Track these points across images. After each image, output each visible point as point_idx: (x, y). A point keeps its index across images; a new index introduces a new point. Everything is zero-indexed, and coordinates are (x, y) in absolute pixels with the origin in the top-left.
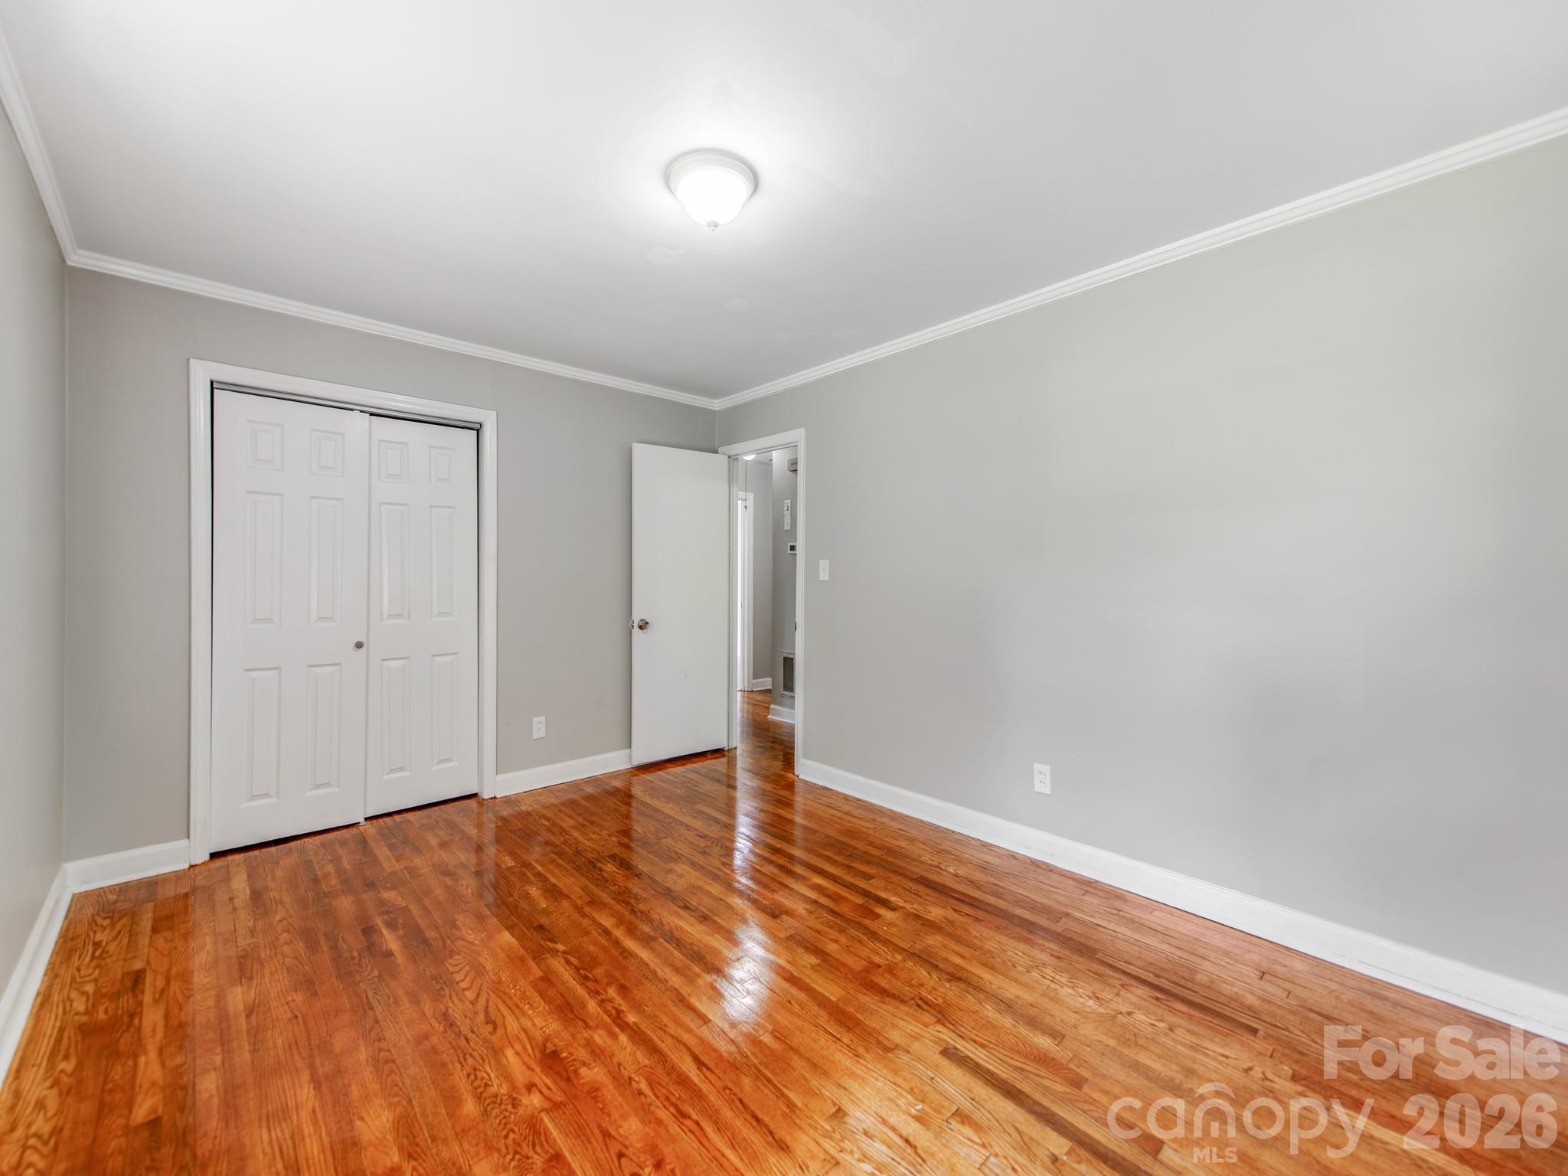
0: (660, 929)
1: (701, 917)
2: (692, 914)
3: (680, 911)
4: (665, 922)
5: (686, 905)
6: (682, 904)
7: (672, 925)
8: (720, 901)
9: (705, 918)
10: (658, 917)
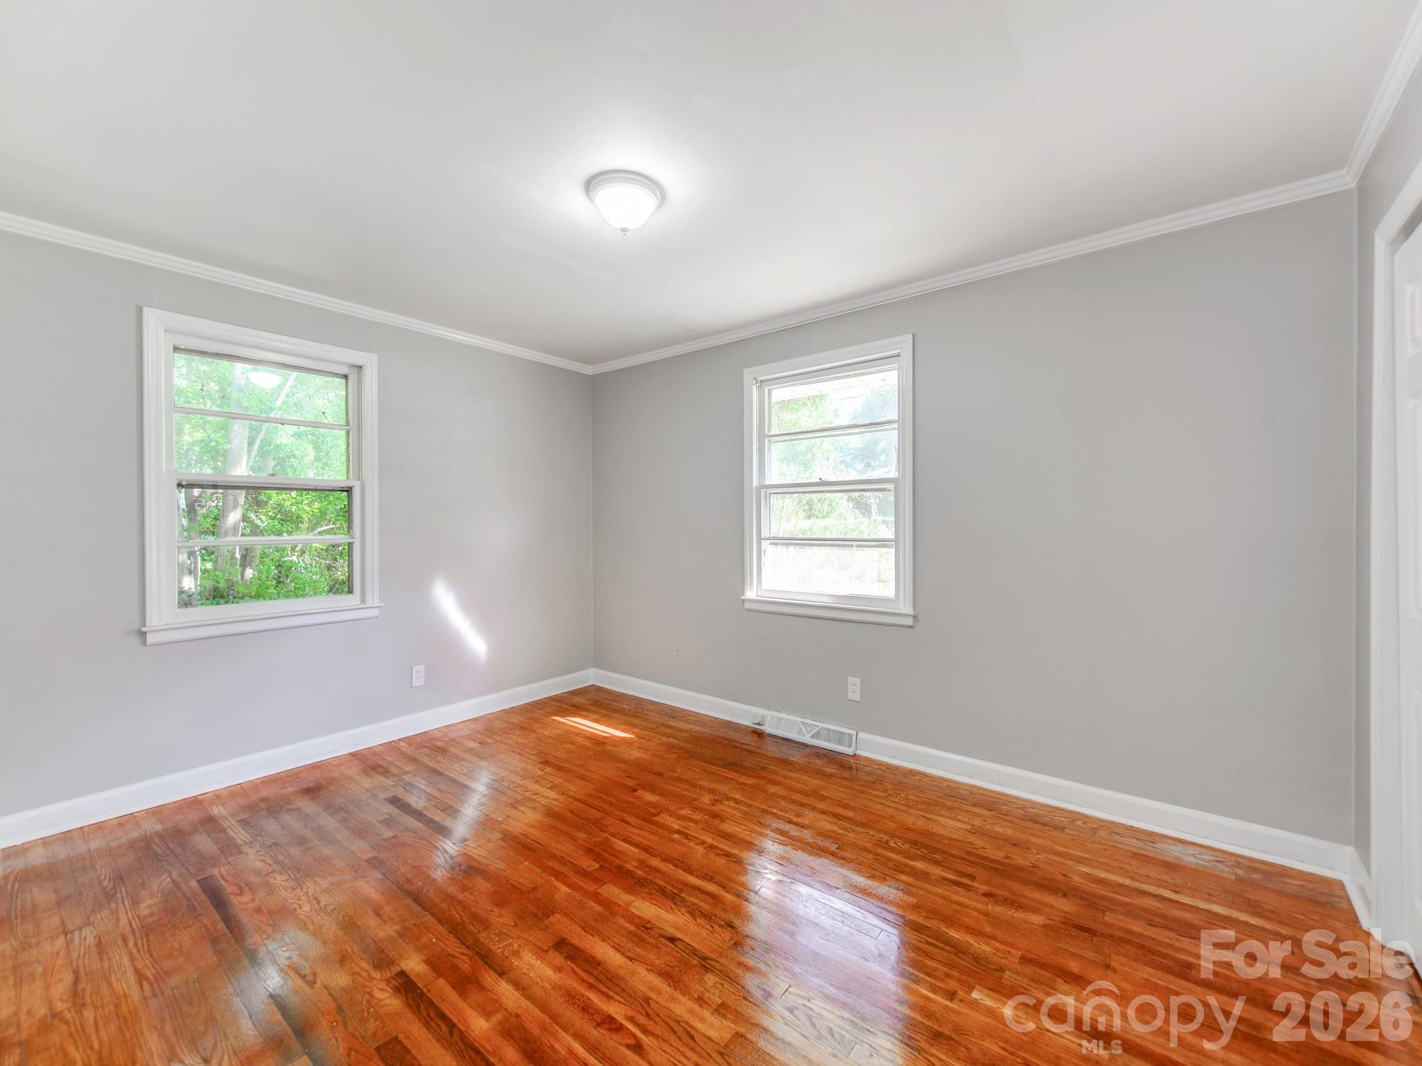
0: (689, 907)
1: (650, 929)
2: (662, 932)
3: (679, 935)
4: (687, 915)
5: (673, 944)
6: (678, 944)
7: (679, 913)
8: (631, 955)
9: (644, 927)
10: (698, 920)
